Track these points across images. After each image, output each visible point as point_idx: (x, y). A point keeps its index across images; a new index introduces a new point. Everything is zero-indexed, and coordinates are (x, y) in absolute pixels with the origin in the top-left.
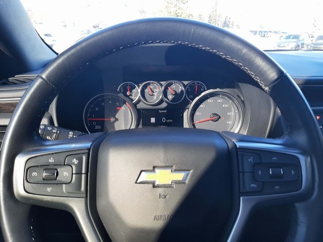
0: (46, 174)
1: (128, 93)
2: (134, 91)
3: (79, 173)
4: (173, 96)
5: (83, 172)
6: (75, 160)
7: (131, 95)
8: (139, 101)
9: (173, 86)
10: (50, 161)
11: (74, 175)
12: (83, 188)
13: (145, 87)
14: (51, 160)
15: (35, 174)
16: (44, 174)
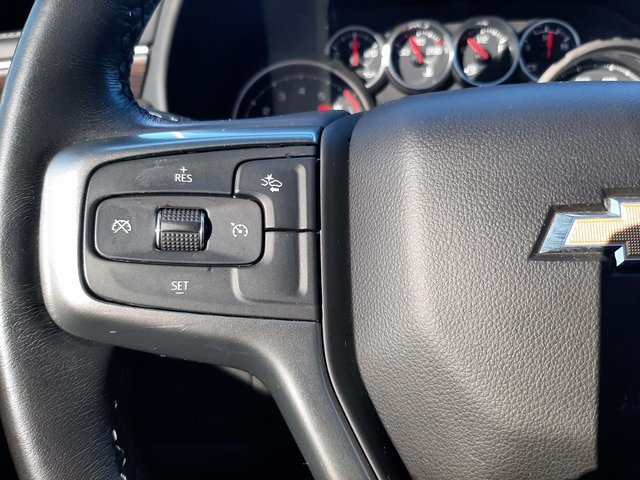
0: (166, 226)
1: (354, 60)
2: (370, 54)
3: (288, 229)
4: (482, 67)
5: (303, 224)
6: (270, 177)
7: (360, 67)
8: (384, 82)
9: (482, 39)
10: (177, 177)
11: (269, 236)
12: (304, 284)
13: (401, 41)
14: (181, 176)
15: (121, 225)
16: (160, 228)
